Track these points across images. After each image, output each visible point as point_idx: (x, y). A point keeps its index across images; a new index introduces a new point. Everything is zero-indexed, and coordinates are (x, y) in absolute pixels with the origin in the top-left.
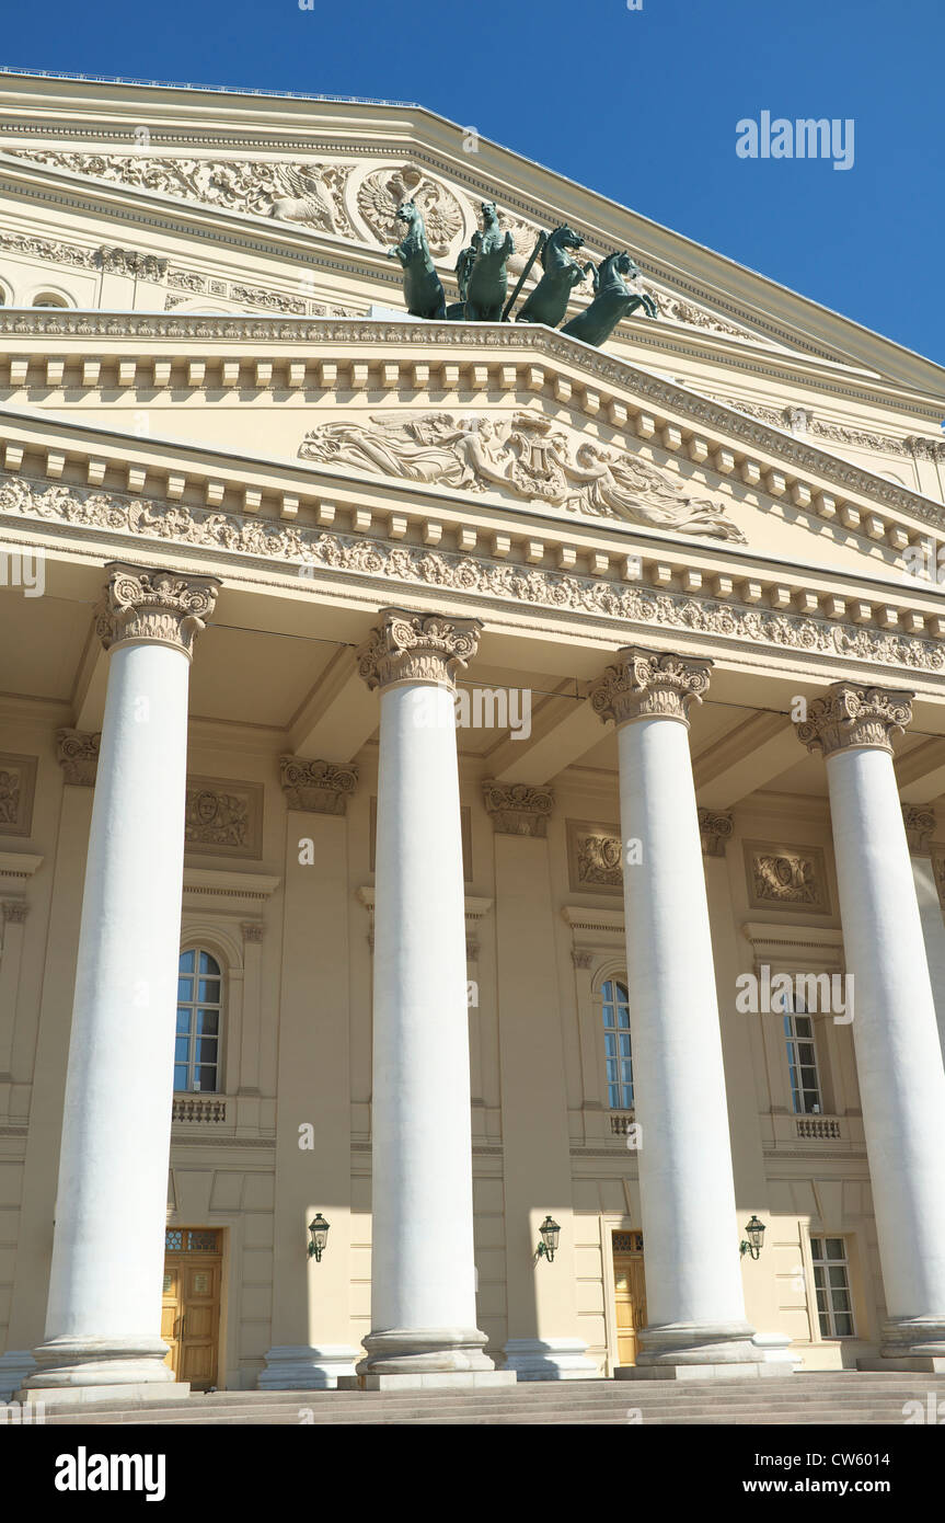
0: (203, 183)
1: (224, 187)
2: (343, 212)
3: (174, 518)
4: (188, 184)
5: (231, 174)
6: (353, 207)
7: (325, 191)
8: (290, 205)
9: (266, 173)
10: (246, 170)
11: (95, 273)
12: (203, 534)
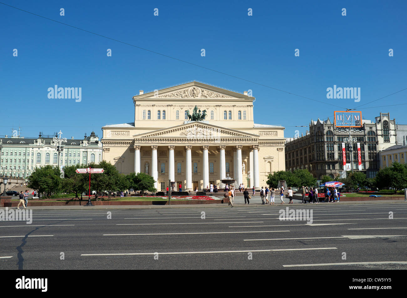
0: (175, 95)
1: (177, 95)
2: (188, 95)
3: (172, 141)
4: (174, 95)
5: (178, 93)
6: (189, 93)
7: (186, 92)
8: (183, 95)
9: (181, 92)
10: (179, 92)
11: (167, 107)
12: (174, 142)
